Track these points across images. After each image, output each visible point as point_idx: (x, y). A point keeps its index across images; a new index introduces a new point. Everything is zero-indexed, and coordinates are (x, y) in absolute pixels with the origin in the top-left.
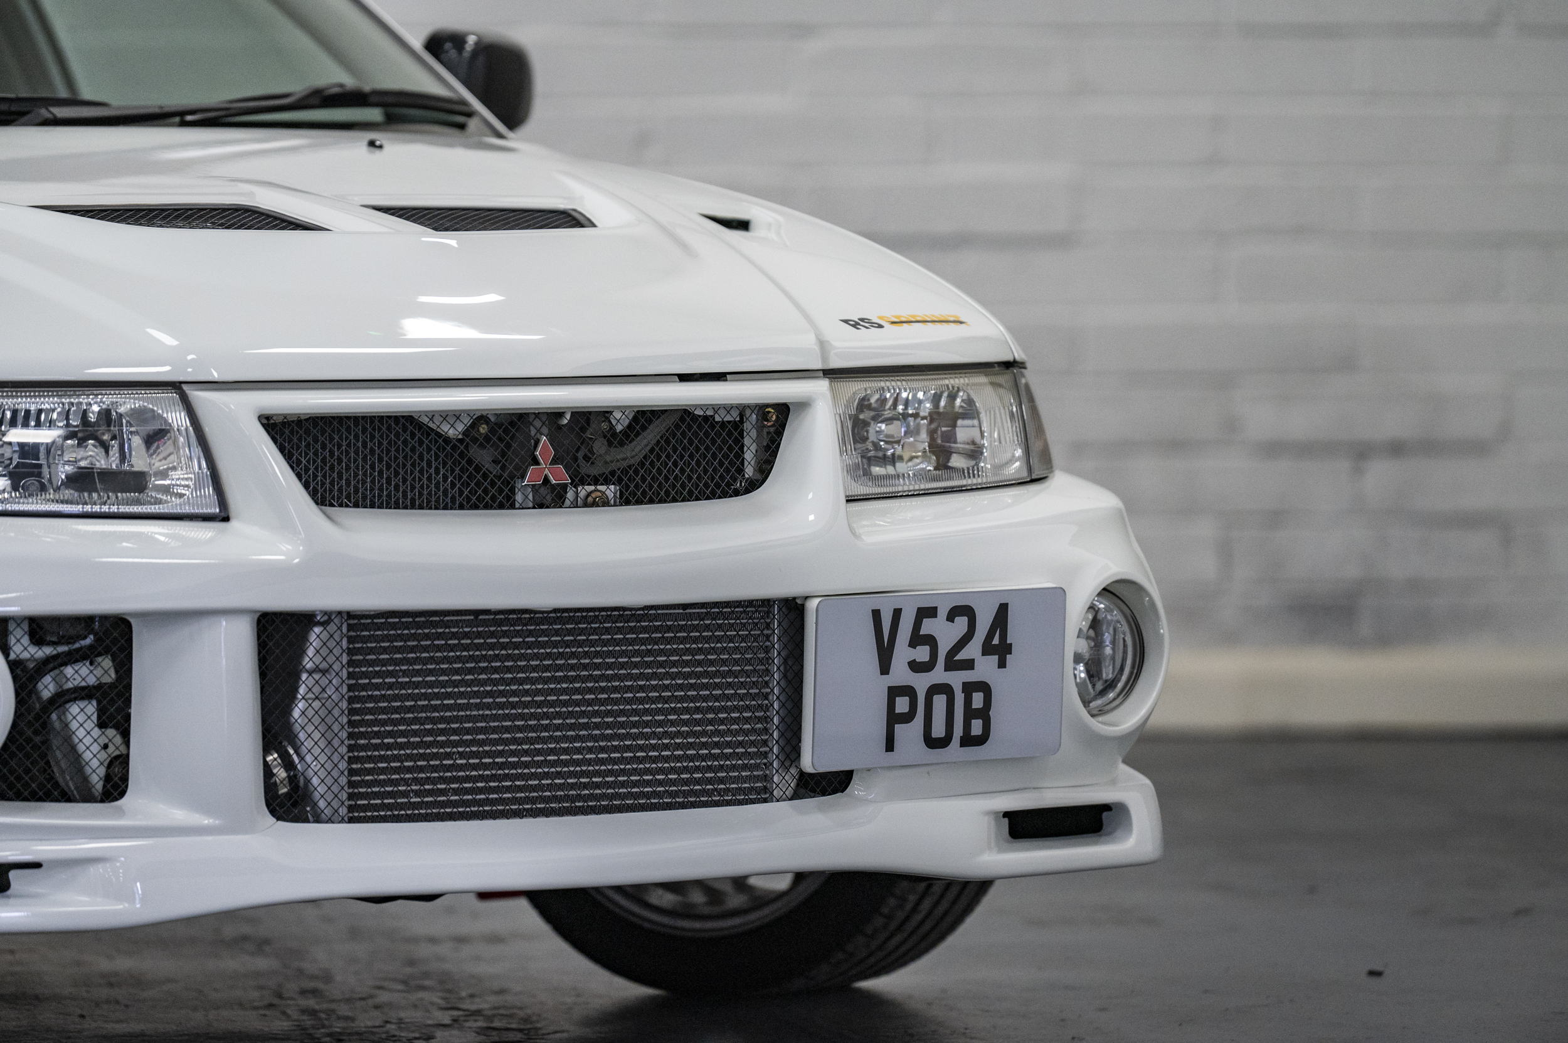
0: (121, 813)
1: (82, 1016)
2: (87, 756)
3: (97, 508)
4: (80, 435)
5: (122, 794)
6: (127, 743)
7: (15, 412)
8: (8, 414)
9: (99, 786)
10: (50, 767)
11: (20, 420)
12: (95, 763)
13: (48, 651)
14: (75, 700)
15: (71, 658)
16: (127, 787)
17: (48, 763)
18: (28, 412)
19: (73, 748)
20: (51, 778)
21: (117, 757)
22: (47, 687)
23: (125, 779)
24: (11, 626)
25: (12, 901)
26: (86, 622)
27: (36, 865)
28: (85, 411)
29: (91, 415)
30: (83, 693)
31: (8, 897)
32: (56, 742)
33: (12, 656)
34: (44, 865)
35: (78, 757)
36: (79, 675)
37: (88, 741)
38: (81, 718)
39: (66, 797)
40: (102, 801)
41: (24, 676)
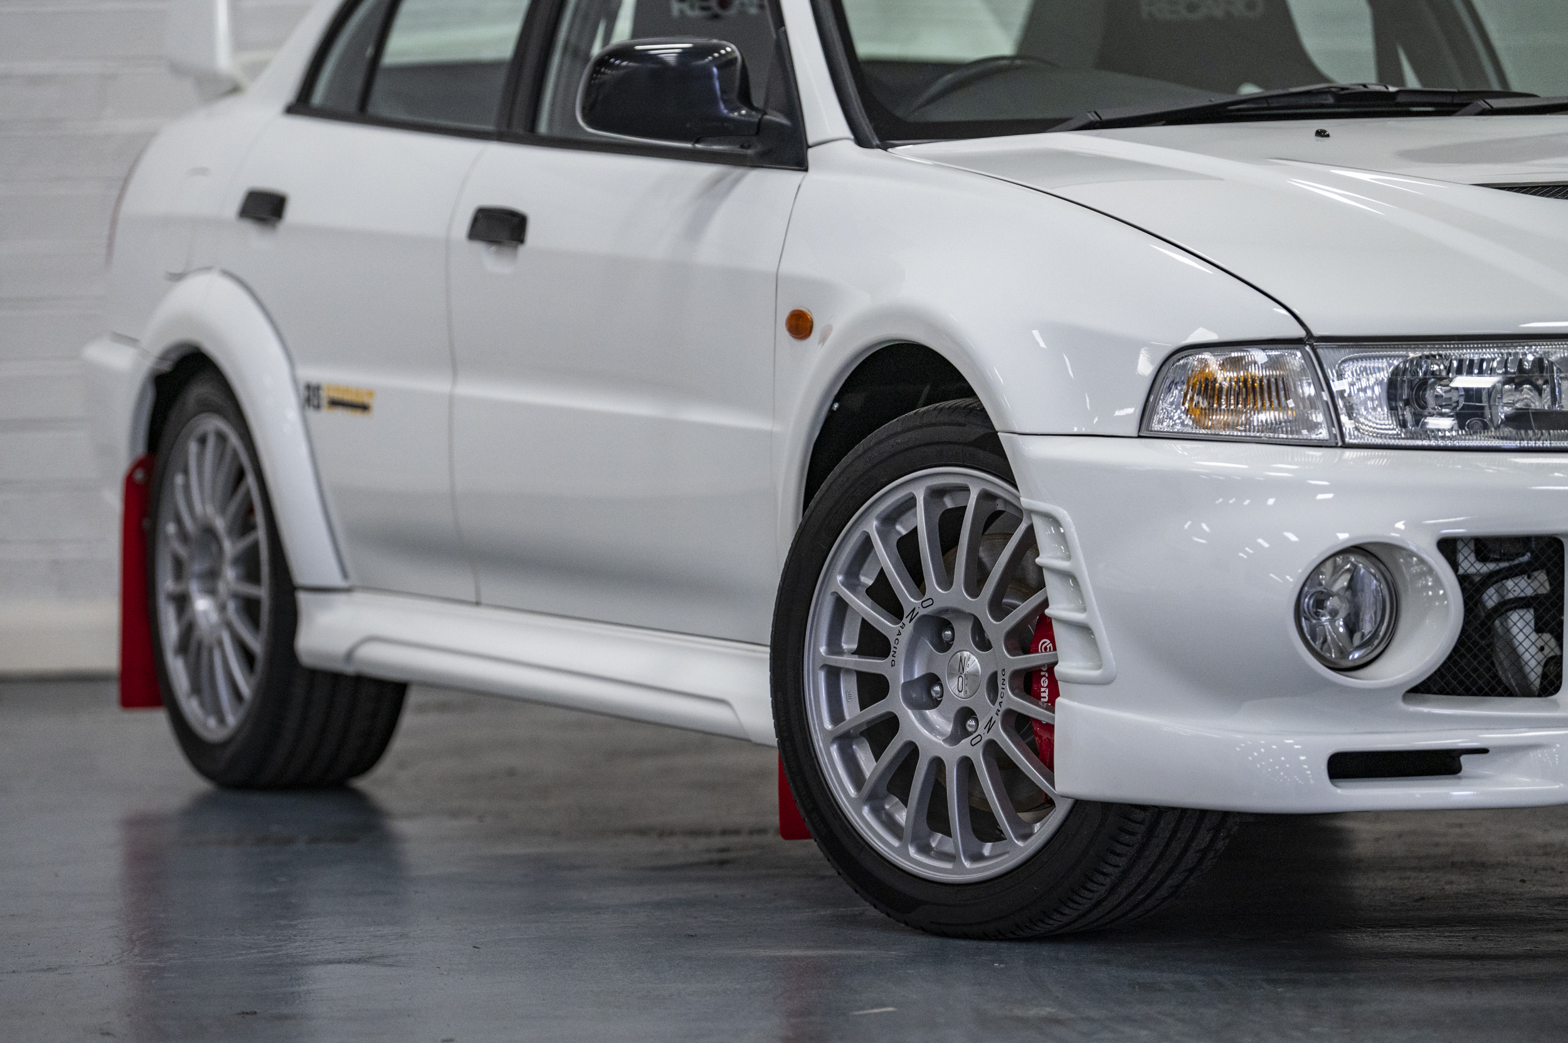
0: (1556, 705)
1: (1523, 881)
2: (1527, 656)
3: (1532, 444)
4: (1516, 380)
5: (1557, 689)
6: (1561, 646)
7: (1461, 362)
8: (1455, 364)
9: (1537, 683)
10: (1494, 666)
11: (1465, 368)
12: (1533, 663)
13: (1492, 566)
14: (1515, 609)
15: (1511, 573)
16: (1561, 683)
17: (1492, 663)
18: (1472, 361)
19: (1514, 650)
20: (1495, 676)
21: (1552, 658)
22: (1491, 598)
23: (1559, 676)
24: (1460, 545)
25: (1463, 781)
26: (1524, 542)
27: (1484, 751)
28: (1521, 360)
29: (1525, 363)
30: (1522, 603)
31: (1460, 778)
32: (1499, 645)
33: (1461, 571)
34: (1491, 750)
35: (1519, 657)
36: (1517, 587)
37: (1527, 644)
38: (1520, 624)
39: (1508, 692)
40: (1539, 696)
41: (1471, 588)
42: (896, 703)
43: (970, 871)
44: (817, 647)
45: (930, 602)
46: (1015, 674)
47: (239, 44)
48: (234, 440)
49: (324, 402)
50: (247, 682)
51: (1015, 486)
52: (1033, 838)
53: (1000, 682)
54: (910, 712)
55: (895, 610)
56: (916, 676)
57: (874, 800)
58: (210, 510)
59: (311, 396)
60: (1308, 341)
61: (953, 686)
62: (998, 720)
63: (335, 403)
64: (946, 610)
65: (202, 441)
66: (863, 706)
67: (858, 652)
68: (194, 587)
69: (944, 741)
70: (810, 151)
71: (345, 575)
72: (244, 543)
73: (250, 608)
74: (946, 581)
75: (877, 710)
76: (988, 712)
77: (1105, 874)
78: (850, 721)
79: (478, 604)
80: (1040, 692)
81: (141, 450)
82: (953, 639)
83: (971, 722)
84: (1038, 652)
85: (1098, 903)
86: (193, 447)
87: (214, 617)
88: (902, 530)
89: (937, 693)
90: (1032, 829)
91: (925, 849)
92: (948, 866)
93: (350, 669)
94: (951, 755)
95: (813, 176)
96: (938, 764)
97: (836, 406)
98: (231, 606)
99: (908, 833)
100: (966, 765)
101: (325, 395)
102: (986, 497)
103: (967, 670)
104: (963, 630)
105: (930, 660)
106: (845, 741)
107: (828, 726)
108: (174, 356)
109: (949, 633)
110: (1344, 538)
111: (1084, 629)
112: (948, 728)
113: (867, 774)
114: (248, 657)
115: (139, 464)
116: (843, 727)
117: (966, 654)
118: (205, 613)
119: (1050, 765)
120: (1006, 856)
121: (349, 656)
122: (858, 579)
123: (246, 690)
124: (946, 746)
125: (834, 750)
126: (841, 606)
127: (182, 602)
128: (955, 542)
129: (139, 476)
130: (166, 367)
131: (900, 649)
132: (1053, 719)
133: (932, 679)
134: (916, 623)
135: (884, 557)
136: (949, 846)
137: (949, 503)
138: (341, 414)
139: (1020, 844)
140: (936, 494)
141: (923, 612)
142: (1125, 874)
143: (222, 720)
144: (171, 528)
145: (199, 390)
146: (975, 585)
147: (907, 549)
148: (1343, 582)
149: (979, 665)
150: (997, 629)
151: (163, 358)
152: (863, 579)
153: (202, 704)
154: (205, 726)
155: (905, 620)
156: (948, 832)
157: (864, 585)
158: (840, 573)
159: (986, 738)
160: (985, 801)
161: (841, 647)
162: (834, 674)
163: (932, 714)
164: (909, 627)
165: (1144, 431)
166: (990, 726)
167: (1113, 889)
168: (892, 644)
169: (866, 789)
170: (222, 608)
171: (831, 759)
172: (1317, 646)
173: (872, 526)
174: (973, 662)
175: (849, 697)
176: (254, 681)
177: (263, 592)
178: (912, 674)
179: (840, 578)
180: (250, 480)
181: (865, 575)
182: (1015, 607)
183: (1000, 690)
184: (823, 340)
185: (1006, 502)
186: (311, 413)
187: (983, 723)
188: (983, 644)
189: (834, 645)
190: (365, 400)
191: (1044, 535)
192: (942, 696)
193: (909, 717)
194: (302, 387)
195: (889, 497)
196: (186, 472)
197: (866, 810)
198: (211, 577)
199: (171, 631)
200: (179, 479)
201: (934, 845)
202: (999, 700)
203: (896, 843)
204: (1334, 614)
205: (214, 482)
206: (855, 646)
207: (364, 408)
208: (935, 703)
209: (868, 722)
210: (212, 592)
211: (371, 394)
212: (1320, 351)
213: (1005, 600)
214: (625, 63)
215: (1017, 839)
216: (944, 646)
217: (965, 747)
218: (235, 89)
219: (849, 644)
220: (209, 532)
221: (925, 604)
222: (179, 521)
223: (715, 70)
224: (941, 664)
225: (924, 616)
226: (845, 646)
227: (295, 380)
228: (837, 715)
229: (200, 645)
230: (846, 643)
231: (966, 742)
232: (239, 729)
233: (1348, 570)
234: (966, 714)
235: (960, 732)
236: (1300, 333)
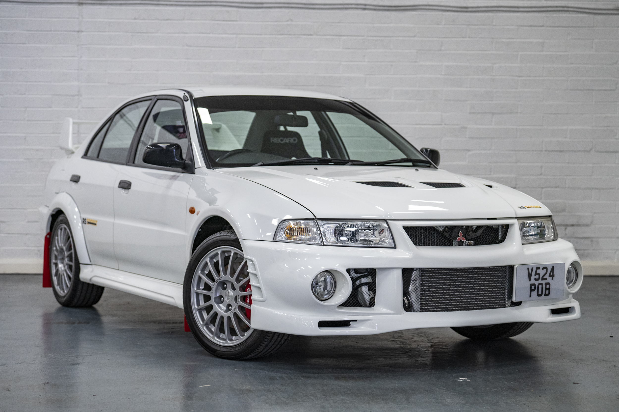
0: (373, 309)
2: (366, 297)
3: (369, 246)
5: (374, 305)
6: (375, 295)
7: (351, 225)
8: (350, 225)
9: (368, 303)
12: (368, 299)
13: (359, 275)
14: (363, 285)
15: (363, 277)
16: (375, 304)
17: (358, 299)
18: (354, 225)
19: (362, 294)
20: (359, 302)
21: (373, 298)
22: (358, 283)
23: (374, 302)
24: (351, 270)
25: (351, 328)
26: (367, 270)
27: (356, 321)
30: (365, 284)
31: (350, 327)
32: (359, 293)
33: (351, 276)
34: (358, 321)
35: (363, 296)
36: (364, 280)
37: (366, 293)
38: (365, 289)
39: (362, 306)
40: (369, 307)
41: (354, 280)
42: (212, 302)
43: (230, 343)
44: (194, 288)
45: (221, 278)
46: (241, 297)
47: (74, 143)
48: (68, 230)
49: (87, 222)
50: (69, 283)
51: (242, 251)
52: (245, 336)
53: (238, 298)
54: (216, 304)
55: (213, 280)
56: (218, 296)
57: (207, 325)
58: (62, 245)
59: (84, 221)
60: (315, 219)
61: (226, 299)
62: (237, 307)
63: (89, 223)
64: (225, 281)
65: (61, 229)
66: (205, 302)
67: (203, 289)
68: (59, 262)
69: (224, 312)
70: (196, 169)
71: (90, 261)
72: (69, 253)
73: (70, 267)
74: (225, 273)
75: (208, 303)
76: (235, 305)
77: (262, 346)
78: (202, 306)
79: (119, 270)
80: (247, 301)
81: (49, 231)
82: (227, 287)
83: (230, 307)
84: (247, 291)
85: (260, 352)
86: (59, 231)
87: (63, 268)
88: (215, 261)
89: (222, 300)
90: (244, 334)
91: (219, 337)
92: (224, 342)
93: (91, 283)
94: (226, 315)
95: (196, 175)
96: (222, 317)
97: (200, 230)
98: (66, 267)
99: (214, 333)
100: (229, 318)
101: (87, 221)
102: (235, 254)
103: (230, 295)
104: (229, 286)
105: (221, 292)
106: (200, 311)
107: (196, 307)
108: (56, 211)
109: (225, 286)
110: (323, 268)
111: (259, 288)
112: (225, 308)
113: (205, 318)
114: (69, 278)
115: (48, 234)
116: (200, 307)
117: (230, 291)
118: (61, 268)
119: (250, 319)
120: (238, 340)
121: (90, 280)
122: (204, 272)
123: (69, 286)
124: (224, 313)
125: (197, 312)
126: (200, 278)
127: (56, 265)
128: (228, 264)
129: (48, 236)
130: (54, 213)
131: (214, 289)
132: (251, 308)
133: (221, 297)
134: (218, 283)
135: (210, 267)
136: (224, 337)
137: (226, 255)
138: (90, 225)
139: (242, 338)
140: (223, 252)
141: (219, 281)
142: (267, 346)
143: (64, 292)
144: (54, 248)
145: (61, 218)
146: (232, 275)
147: (216, 265)
148: (323, 279)
149: (232, 294)
150: (237, 286)
151: (53, 211)
152: (205, 272)
153: (60, 287)
154: (60, 292)
155: (215, 282)
156: (224, 333)
157: (205, 273)
158: (200, 270)
159: (234, 312)
160: (233, 326)
161: (200, 288)
162: (198, 294)
163: (221, 305)
164: (216, 284)
165: (274, 240)
166: (235, 309)
167: (264, 349)
168: (212, 288)
169: (205, 322)
170: (64, 267)
171: (197, 315)
172: (316, 294)
173: (208, 260)
174: (231, 293)
175: (201, 300)
176: (70, 283)
177: (73, 264)
178: (217, 295)
179: (200, 272)
180: (71, 239)
181: (206, 271)
182: (242, 280)
183: (238, 300)
184: (197, 214)
185: (240, 255)
186: (84, 225)
187: (233, 308)
188: (234, 288)
189: (198, 287)
190: (95, 222)
191: (249, 263)
192: (223, 301)
193: (215, 305)
194: (82, 219)
195: (212, 253)
196: (58, 236)
197: (205, 328)
198: (63, 259)
199: (54, 271)
200: (56, 238)
201: (221, 336)
202: (237, 303)
203: (212, 336)
204: (320, 286)
205: (63, 238)
206: (203, 288)
207: (95, 224)
208: (222, 302)
209: (206, 306)
210: (63, 263)
211: (97, 221)
212: (318, 222)
213: (239, 278)
214: (153, 148)
215: (241, 336)
216: (225, 289)
217: (229, 314)
218: (73, 153)
219: (202, 287)
220: (62, 249)
221: (220, 279)
222: (56, 247)
223: (174, 150)
224: (223, 293)
225: (220, 282)
226: (201, 288)
227: (81, 217)
228: (198, 304)
229: (60, 274)
230: (201, 287)
231: (229, 312)
232: (67, 293)
233: (324, 276)
234: (229, 305)
235: (228, 310)
236: (314, 217)
